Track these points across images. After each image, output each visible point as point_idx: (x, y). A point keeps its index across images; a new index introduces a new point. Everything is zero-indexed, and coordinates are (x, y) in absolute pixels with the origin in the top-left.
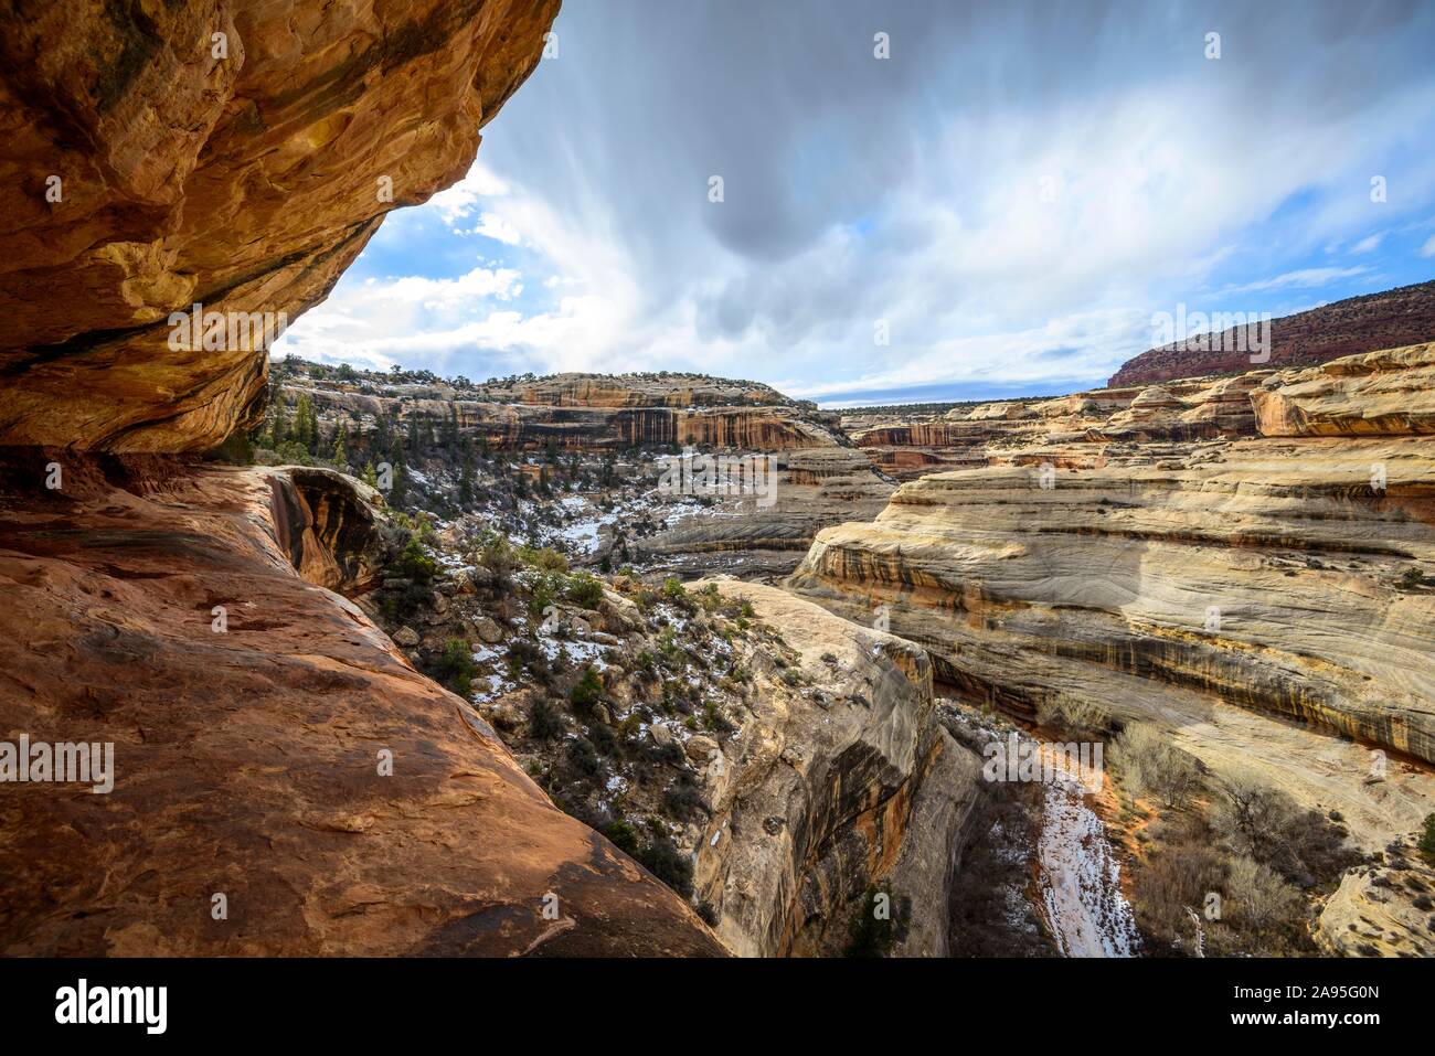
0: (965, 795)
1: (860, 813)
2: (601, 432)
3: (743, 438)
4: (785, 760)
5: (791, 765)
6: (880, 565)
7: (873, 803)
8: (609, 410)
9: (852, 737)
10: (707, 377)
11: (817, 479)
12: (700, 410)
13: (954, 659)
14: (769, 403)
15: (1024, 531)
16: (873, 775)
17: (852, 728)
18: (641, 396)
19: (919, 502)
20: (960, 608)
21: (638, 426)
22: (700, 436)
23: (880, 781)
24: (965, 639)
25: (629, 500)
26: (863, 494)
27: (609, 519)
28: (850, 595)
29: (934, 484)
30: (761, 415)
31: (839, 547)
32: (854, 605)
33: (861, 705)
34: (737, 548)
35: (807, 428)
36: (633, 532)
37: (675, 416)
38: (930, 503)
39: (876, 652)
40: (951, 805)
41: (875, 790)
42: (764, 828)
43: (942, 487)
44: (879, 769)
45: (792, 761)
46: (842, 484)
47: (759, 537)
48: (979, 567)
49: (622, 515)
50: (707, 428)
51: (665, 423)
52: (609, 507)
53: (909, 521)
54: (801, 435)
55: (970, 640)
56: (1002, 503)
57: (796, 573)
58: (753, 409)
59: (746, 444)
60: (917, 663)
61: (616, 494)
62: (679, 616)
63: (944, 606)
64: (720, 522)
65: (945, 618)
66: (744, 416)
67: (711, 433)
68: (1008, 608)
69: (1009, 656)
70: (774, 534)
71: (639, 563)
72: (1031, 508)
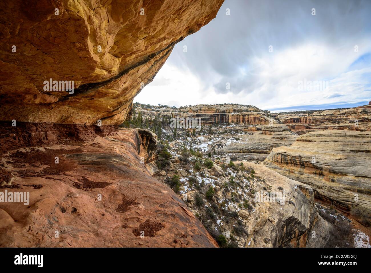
0: (326, 236)
1: (292, 238)
2: (208, 120)
3: (248, 121)
4: (269, 220)
5: (271, 222)
6: (293, 160)
7: (296, 235)
8: (210, 114)
9: (290, 214)
10: (237, 104)
11: (271, 133)
12: (235, 113)
13: (319, 191)
14: (255, 111)
15: (344, 151)
16: (296, 227)
17: (290, 212)
18: (219, 110)
19: (306, 141)
20: (321, 174)
21: (218, 118)
22: (235, 120)
23: (299, 229)
24: (323, 185)
25: (216, 138)
26: (286, 138)
27: (210, 143)
28: (283, 168)
29: (311, 135)
30: (253, 115)
31: (280, 154)
32: (285, 171)
33: (292, 204)
34: (246, 152)
35: (267, 118)
36: (217, 147)
37: (228, 115)
38: (310, 141)
39: (296, 187)
40: (321, 238)
41: (297, 232)
42: (264, 242)
43: (314, 136)
44: (299, 225)
45: (272, 221)
46: (279, 135)
47: (253, 149)
48: (328, 162)
49: (214, 142)
50: (237, 118)
51: (225, 117)
52: (210, 140)
53: (303, 146)
54: (266, 121)
55: (325, 185)
56: (336, 141)
57: (265, 161)
58: (250, 113)
59: (249, 123)
60: (309, 192)
61: (212, 136)
62: (234, 172)
63: (316, 174)
64: (241, 145)
65: (316, 178)
66: (248, 115)
67: (239, 120)
68: (339, 176)
69: (339, 191)
70: (258, 149)
71: (218, 155)
72: (347, 143)
